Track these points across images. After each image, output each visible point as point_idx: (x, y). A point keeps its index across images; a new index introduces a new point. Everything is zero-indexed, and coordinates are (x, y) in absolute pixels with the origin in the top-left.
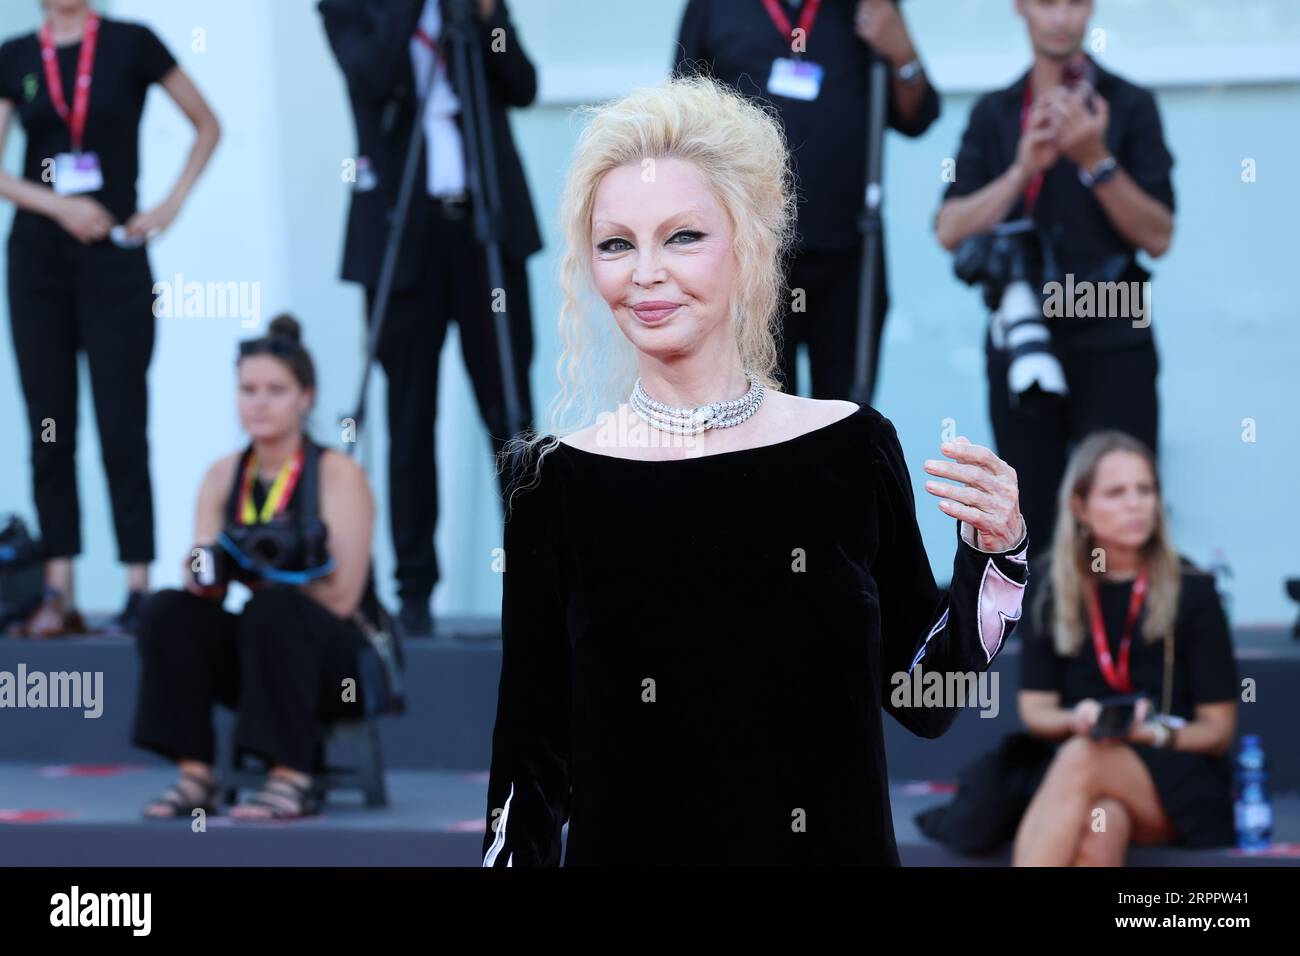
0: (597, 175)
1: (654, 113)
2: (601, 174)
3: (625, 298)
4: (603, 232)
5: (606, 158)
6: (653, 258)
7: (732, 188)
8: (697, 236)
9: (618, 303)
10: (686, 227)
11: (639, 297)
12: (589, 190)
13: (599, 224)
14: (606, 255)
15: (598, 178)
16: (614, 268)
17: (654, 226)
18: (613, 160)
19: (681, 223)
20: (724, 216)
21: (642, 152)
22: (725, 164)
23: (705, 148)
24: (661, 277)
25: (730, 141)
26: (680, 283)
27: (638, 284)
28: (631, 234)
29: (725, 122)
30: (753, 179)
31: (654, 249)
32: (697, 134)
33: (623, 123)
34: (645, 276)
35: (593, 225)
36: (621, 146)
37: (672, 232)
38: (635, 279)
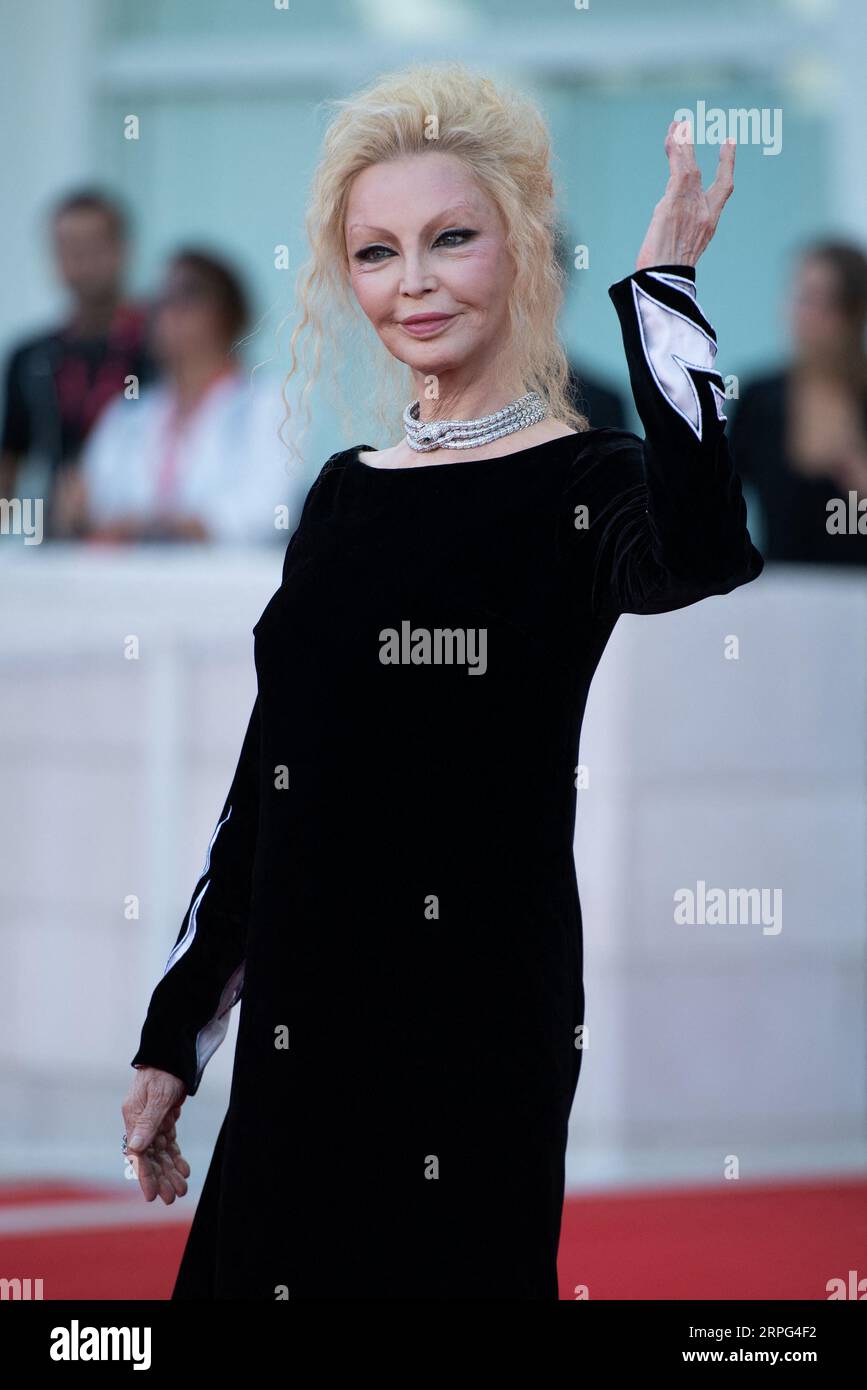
0: (348, 177)
1: (408, 102)
2: (351, 177)
3: (392, 312)
4: (359, 240)
5: (358, 157)
6: (420, 264)
7: (498, 179)
8: (467, 235)
9: (385, 319)
10: (453, 226)
11: (407, 309)
12: (339, 195)
13: (355, 230)
14: (368, 266)
15: (349, 181)
16: (378, 280)
17: (419, 227)
18: (365, 158)
19: (448, 222)
20: (494, 212)
21: (399, 147)
22: (493, 154)
23: (468, 137)
24: (430, 284)
25: (495, 128)
26: (450, 290)
27: (406, 295)
28: (393, 239)
29: (486, 108)
30: (522, 169)
31: (420, 254)
32: (458, 122)
33: (375, 117)
34: (412, 284)
35: (348, 232)
36: (374, 142)
37: (439, 232)
38: (403, 289)
